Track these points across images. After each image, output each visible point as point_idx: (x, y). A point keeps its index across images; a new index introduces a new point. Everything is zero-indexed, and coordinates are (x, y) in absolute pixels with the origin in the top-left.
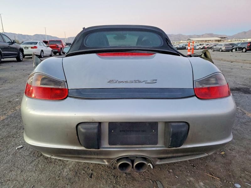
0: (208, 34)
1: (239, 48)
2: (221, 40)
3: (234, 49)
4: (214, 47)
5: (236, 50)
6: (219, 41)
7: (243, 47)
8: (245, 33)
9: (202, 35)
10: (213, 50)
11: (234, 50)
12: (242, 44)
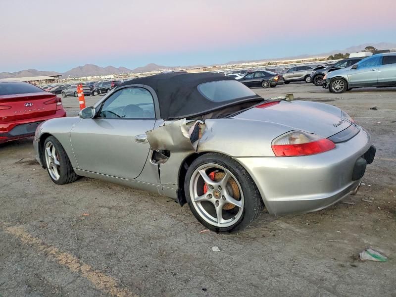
0: (29, 71)
1: (102, 90)
2: (53, 80)
3: (94, 91)
4: (65, 91)
5: (99, 93)
6: (51, 81)
7: (106, 88)
8: (81, 68)
9: (19, 73)
10: (64, 96)
11: (96, 93)
12: (105, 84)
